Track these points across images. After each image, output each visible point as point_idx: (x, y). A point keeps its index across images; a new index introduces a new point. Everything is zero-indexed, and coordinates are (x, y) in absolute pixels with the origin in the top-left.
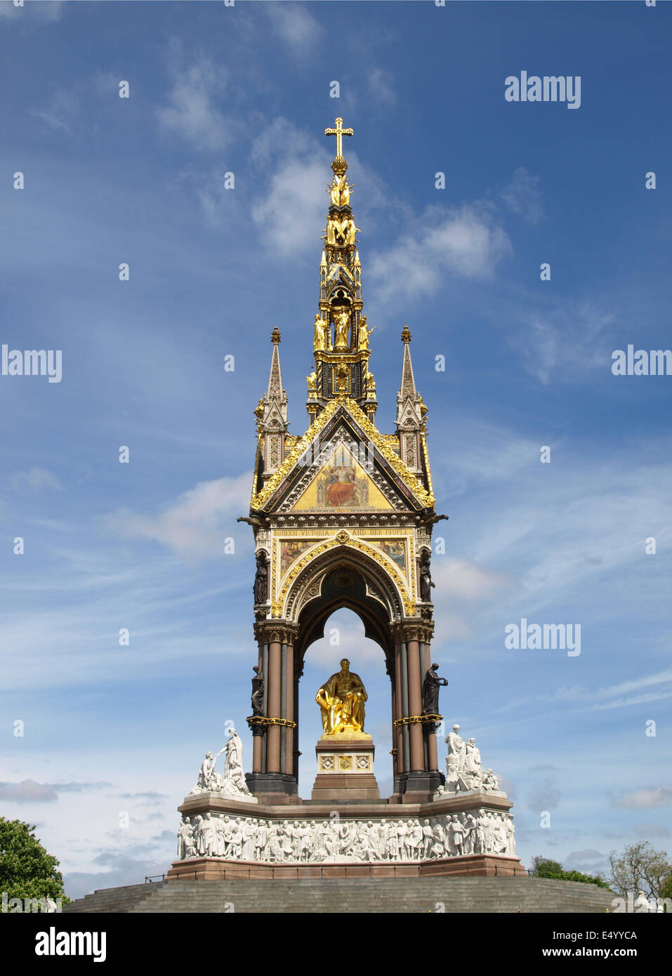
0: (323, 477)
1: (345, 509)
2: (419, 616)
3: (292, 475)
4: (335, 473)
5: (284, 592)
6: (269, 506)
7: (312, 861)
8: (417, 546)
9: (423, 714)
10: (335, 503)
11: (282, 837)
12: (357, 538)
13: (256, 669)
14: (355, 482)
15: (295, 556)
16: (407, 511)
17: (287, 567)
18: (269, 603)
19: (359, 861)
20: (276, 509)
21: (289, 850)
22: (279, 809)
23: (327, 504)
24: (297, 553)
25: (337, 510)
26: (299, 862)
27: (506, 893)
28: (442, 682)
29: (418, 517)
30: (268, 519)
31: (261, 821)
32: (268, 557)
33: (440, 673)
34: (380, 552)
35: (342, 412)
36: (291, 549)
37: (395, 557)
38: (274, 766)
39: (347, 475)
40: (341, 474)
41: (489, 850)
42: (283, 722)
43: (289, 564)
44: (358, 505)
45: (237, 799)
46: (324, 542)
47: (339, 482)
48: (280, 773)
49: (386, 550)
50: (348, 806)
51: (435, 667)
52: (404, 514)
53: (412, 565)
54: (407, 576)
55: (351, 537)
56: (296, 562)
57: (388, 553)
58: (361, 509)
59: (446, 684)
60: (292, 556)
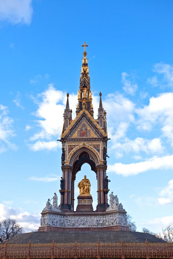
0: (79, 129)
1: (84, 137)
2: (103, 164)
3: (71, 129)
4: (82, 129)
5: (69, 158)
6: (65, 137)
7: (75, 227)
9: (104, 189)
11: (67, 221)
12: (87, 145)
13: (62, 178)
14: (87, 131)
17: (70, 152)
18: (65, 161)
20: (67, 137)
21: (69, 224)
22: (66, 213)
23: (80, 136)
24: (72, 148)
25: (82, 138)
26: (72, 227)
27: (123, 235)
28: (109, 181)
29: (103, 139)
30: (65, 140)
31: (62, 216)
32: (65, 150)
35: (84, 113)
38: (66, 202)
39: (85, 129)
40: (84, 129)
41: (120, 224)
42: (68, 191)
43: (70, 151)
44: (88, 136)
45: (56, 211)
46: (79, 146)
48: (67, 204)
49: (95, 147)
51: (107, 177)
52: (99, 139)
54: (100, 154)
55: (86, 144)
56: (72, 151)
57: (95, 148)
58: (89, 137)
59: (110, 181)
60: (71, 149)
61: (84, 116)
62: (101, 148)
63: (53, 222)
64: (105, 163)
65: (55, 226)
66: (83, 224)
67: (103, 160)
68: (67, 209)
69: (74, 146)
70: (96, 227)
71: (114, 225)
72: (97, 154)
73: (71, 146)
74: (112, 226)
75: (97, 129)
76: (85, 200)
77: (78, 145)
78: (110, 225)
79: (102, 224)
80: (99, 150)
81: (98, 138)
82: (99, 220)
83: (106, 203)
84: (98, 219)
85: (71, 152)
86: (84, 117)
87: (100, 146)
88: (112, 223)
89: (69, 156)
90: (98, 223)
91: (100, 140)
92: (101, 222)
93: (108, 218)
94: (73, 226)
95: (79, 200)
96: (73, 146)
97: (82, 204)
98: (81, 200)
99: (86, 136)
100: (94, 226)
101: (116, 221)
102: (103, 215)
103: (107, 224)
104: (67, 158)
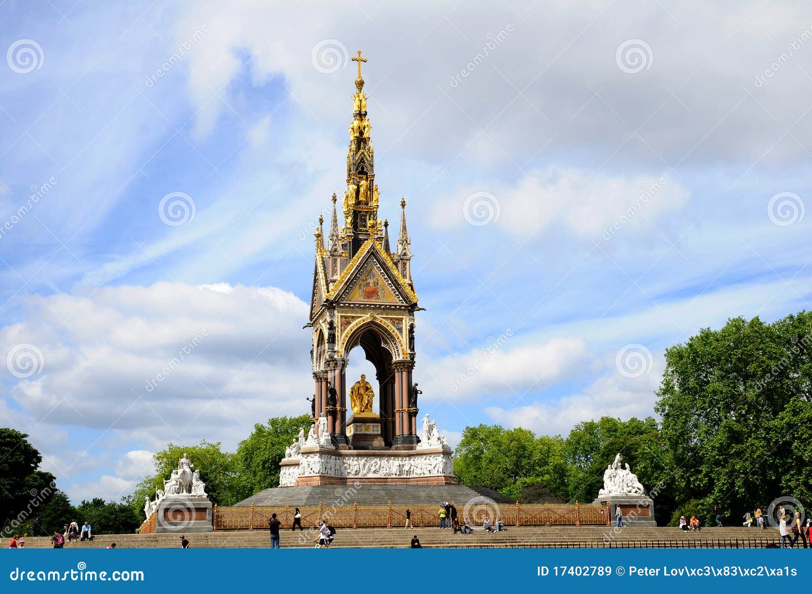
1: (373, 301)
6: (335, 298)
8: (409, 322)
10: (368, 297)
15: (348, 324)
16: (405, 304)
19: (382, 477)
23: (364, 298)
24: (349, 323)
28: (419, 392)
29: (410, 308)
30: (334, 305)
33: (418, 388)
34: (390, 325)
36: (346, 321)
37: (397, 328)
39: (374, 283)
40: (371, 281)
43: (345, 329)
44: (380, 299)
46: (363, 318)
47: (370, 286)
49: (393, 324)
50: (376, 451)
51: (417, 385)
53: (405, 332)
59: (421, 393)
60: (346, 324)
61: (372, 253)
62: (405, 325)
63: (326, 468)
64: (412, 356)
65: (329, 475)
66: (375, 472)
67: (409, 352)
68: (343, 443)
69: (353, 317)
70: (397, 476)
71: (431, 475)
72: (398, 338)
73: (346, 317)
74: (428, 475)
75: (398, 285)
76: (368, 424)
77: (360, 317)
78: (424, 474)
79: (407, 471)
80: (400, 330)
81: (400, 304)
82: (403, 465)
83: (413, 433)
84: (401, 463)
85: (346, 331)
86: (372, 257)
87: (404, 321)
88: (430, 471)
89: (342, 339)
90: (401, 470)
91: (404, 310)
92: (406, 468)
93: (419, 461)
94: (356, 475)
95: (357, 426)
96: (350, 319)
97: (362, 432)
98: (361, 424)
99: (377, 299)
100: (393, 474)
101: (436, 468)
102: (410, 456)
103: (418, 471)
104: (340, 343)
